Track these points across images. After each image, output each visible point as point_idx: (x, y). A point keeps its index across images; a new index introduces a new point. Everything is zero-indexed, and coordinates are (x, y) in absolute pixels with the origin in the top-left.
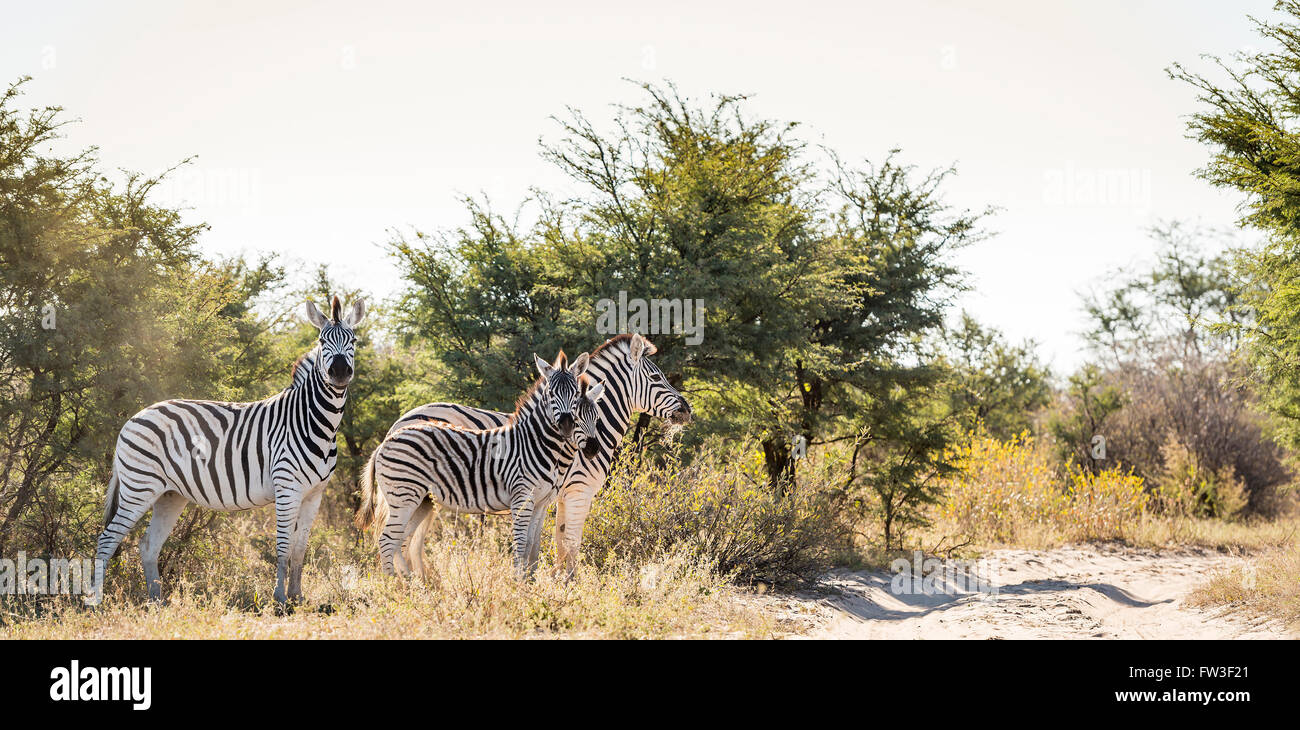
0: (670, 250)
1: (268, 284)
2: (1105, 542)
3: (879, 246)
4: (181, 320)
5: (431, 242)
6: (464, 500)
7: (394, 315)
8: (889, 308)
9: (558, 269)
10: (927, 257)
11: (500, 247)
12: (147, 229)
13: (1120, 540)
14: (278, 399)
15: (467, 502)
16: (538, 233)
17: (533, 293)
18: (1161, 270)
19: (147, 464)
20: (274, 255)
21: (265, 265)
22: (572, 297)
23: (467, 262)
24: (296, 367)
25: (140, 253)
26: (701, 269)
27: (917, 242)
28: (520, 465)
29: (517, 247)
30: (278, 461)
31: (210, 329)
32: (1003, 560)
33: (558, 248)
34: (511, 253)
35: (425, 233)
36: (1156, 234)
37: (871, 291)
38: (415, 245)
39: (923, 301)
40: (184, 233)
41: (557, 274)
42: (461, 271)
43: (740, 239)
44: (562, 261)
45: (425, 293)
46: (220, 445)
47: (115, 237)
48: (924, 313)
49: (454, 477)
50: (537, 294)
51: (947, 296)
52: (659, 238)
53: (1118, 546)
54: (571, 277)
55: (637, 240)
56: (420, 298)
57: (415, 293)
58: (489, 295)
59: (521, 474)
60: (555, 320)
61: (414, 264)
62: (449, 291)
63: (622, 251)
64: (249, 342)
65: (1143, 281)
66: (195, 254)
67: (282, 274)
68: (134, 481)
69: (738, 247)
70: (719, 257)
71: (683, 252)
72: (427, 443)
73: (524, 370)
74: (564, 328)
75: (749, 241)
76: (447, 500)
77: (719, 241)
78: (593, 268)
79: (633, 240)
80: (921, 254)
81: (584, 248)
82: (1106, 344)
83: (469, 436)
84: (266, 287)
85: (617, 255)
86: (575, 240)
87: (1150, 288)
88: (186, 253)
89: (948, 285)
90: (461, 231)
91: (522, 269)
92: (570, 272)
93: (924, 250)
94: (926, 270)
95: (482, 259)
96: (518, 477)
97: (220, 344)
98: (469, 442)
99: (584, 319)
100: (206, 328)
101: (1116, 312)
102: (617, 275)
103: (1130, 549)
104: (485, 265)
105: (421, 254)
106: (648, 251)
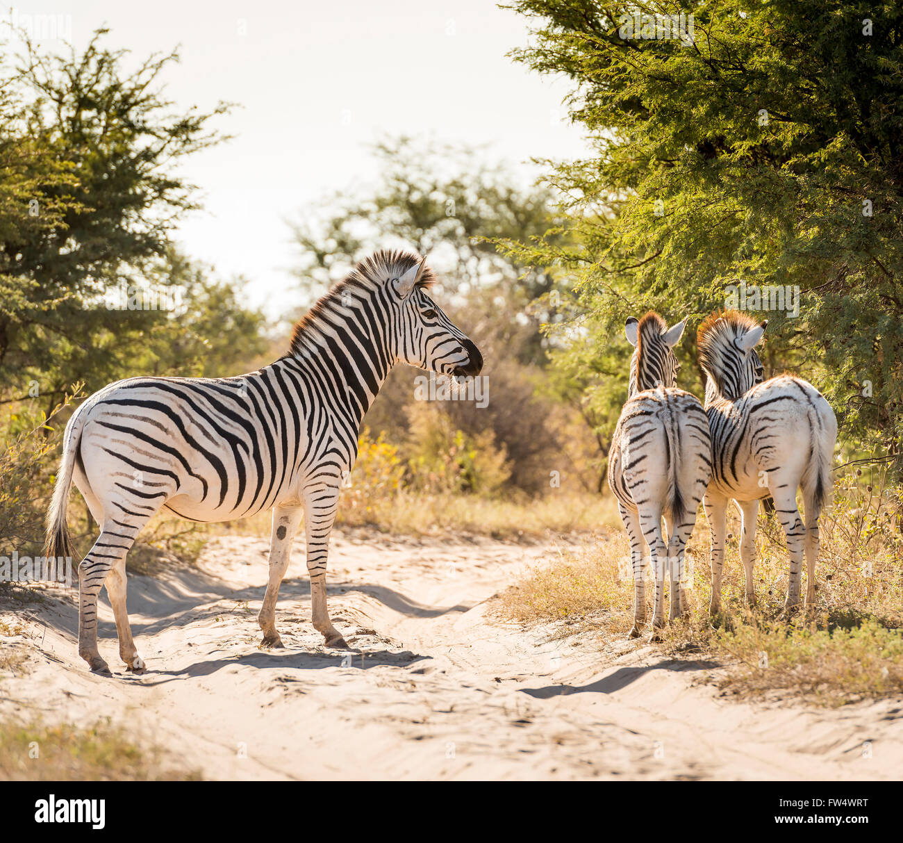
2: (353, 526)
3: (86, 151)
8: (95, 231)
10: (143, 165)
13: (371, 523)
18: (387, 195)
27: (130, 146)
32: (232, 550)
36: (381, 152)
37: (78, 207)
39: (134, 224)
48: (138, 238)
51: (166, 216)
53: (371, 531)
65: (365, 207)
80: (135, 162)
82: (320, 283)
87: (373, 216)
89: (169, 201)
93: (139, 156)
94: (142, 182)
101: (332, 244)
103: (386, 536)
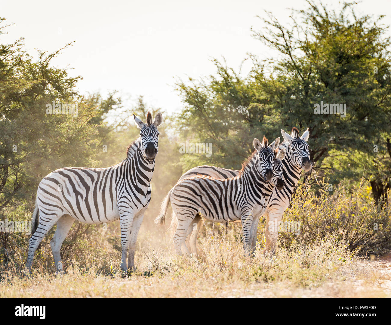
0: (320, 83)
1: (113, 106)
4: (69, 127)
5: (196, 83)
6: (217, 216)
7: (178, 121)
9: (262, 95)
11: (232, 84)
12: (50, 80)
14: (120, 165)
15: (218, 216)
16: (252, 76)
17: (250, 108)
19: (53, 201)
20: (115, 92)
21: (111, 97)
22: (270, 109)
23: (215, 93)
24: (128, 149)
25: (47, 92)
26: (336, 93)
28: (245, 197)
29: (241, 84)
30: (121, 198)
31: (84, 131)
33: (262, 84)
34: (237, 87)
35: (193, 78)
38: (189, 84)
40: (69, 81)
41: (262, 98)
42: (211, 96)
43: (356, 77)
44: (264, 90)
45: (194, 109)
46: (90, 190)
47: (34, 84)
49: (211, 204)
50: (252, 108)
52: (314, 77)
54: (269, 99)
55: (303, 78)
56: (191, 111)
57: (189, 109)
58: (227, 109)
59: (246, 201)
60: (261, 121)
61: (188, 94)
62: (206, 107)
63: (295, 85)
64: (104, 137)
66: (75, 92)
67: (120, 101)
68: (47, 209)
69: (355, 81)
70: (345, 86)
71: (327, 84)
72: (196, 187)
73: (246, 147)
74: (266, 125)
75: (361, 78)
76: (208, 216)
77: (345, 78)
78: (281, 94)
79: (301, 79)
81: (275, 84)
83: (218, 182)
84: (112, 108)
85: (293, 87)
86: (270, 79)
88: (71, 92)
90: (212, 77)
91: (244, 96)
92: (269, 96)
95: (223, 91)
96: (245, 203)
97: (89, 138)
98: (219, 185)
99: (276, 120)
100: (82, 130)
102: (293, 97)
104: (224, 94)
105: (191, 89)
106: (308, 84)
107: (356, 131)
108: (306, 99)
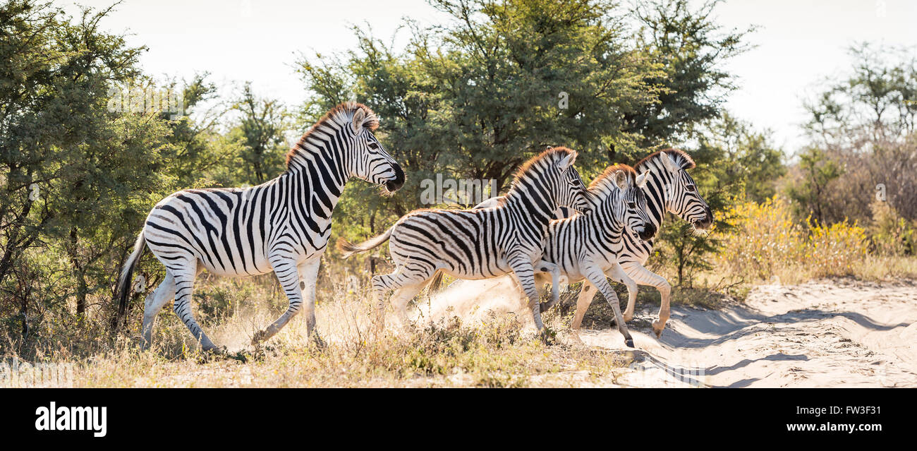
0: (511, 63)
1: (203, 96)
2: (839, 277)
3: (670, 57)
4: (126, 123)
5: (327, 61)
7: (301, 118)
8: (678, 105)
9: (426, 79)
10: (705, 65)
11: (380, 63)
12: (99, 52)
13: (850, 275)
15: (473, 269)
16: (409, 51)
17: (406, 98)
18: (856, 77)
19: (170, 238)
20: (207, 73)
21: (200, 81)
22: (437, 100)
23: (355, 76)
25: (93, 71)
26: (536, 77)
27: (697, 53)
28: (516, 236)
29: (394, 63)
31: (150, 130)
32: (766, 293)
33: (425, 63)
34: (389, 68)
35: (322, 55)
36: (852, 52)
37: (667, 90)
38: (316, 63)
39: (702, 99)
40: (128, 54)
41: (425, 83)
42: (351, 83)
43: (565, 53)
44: (428, 73)
45: (324, 100)
47: (73, 58)
48: (704, 108)
49: (461, 250)
50: (410, 98)
51: (720, 94)
52: (503, 53)
53: (850, 280)
54: (435, 86)
55: (486, 55)
56: (320, 104)
57: (316, 100)
58: (373, 100)
60: (424, 118)
61: (315, 78)
62: (342, 98)
63: (474, 64)
64: (190, 141)
65: (843, 85)
66: (137, 70)
67: (214, 88)
69: (564, 59)
70: (549, 67)
71: (522, 63)
72: (433, 229)
73: (402, 157)
74: (431, 124)
75: (572, 54)
76: (456, 270)
77: (548, 54)
78: (453, 77)
79: (483, 56)
80: (700, 63)
81: (445, 62)
82: (817, 131)
83: (468, 216)
84: (201, 99)
85: (471, 67)
86: (438, 56)
87: (848, 91)
88: (130, 70)
89: (721, 85)
90: (350, 52)
91: (398, 80)
92: (435, 81)
93: (702, 59)
94: (705, 74)
95: (367, 73)
96: (515, 245)
98: (471, 220)
99: (446, 117)
100: (147, 129)
101: (824, 108)
102: (471, 82)
103: (859, 282)
104: (370, 78)
105: (319, 70)
106: (494, 63)
107: (565, 134)
108: (490, 85)
